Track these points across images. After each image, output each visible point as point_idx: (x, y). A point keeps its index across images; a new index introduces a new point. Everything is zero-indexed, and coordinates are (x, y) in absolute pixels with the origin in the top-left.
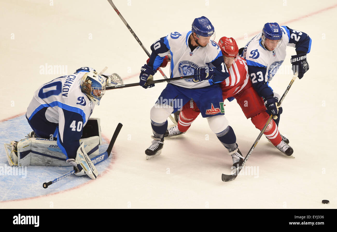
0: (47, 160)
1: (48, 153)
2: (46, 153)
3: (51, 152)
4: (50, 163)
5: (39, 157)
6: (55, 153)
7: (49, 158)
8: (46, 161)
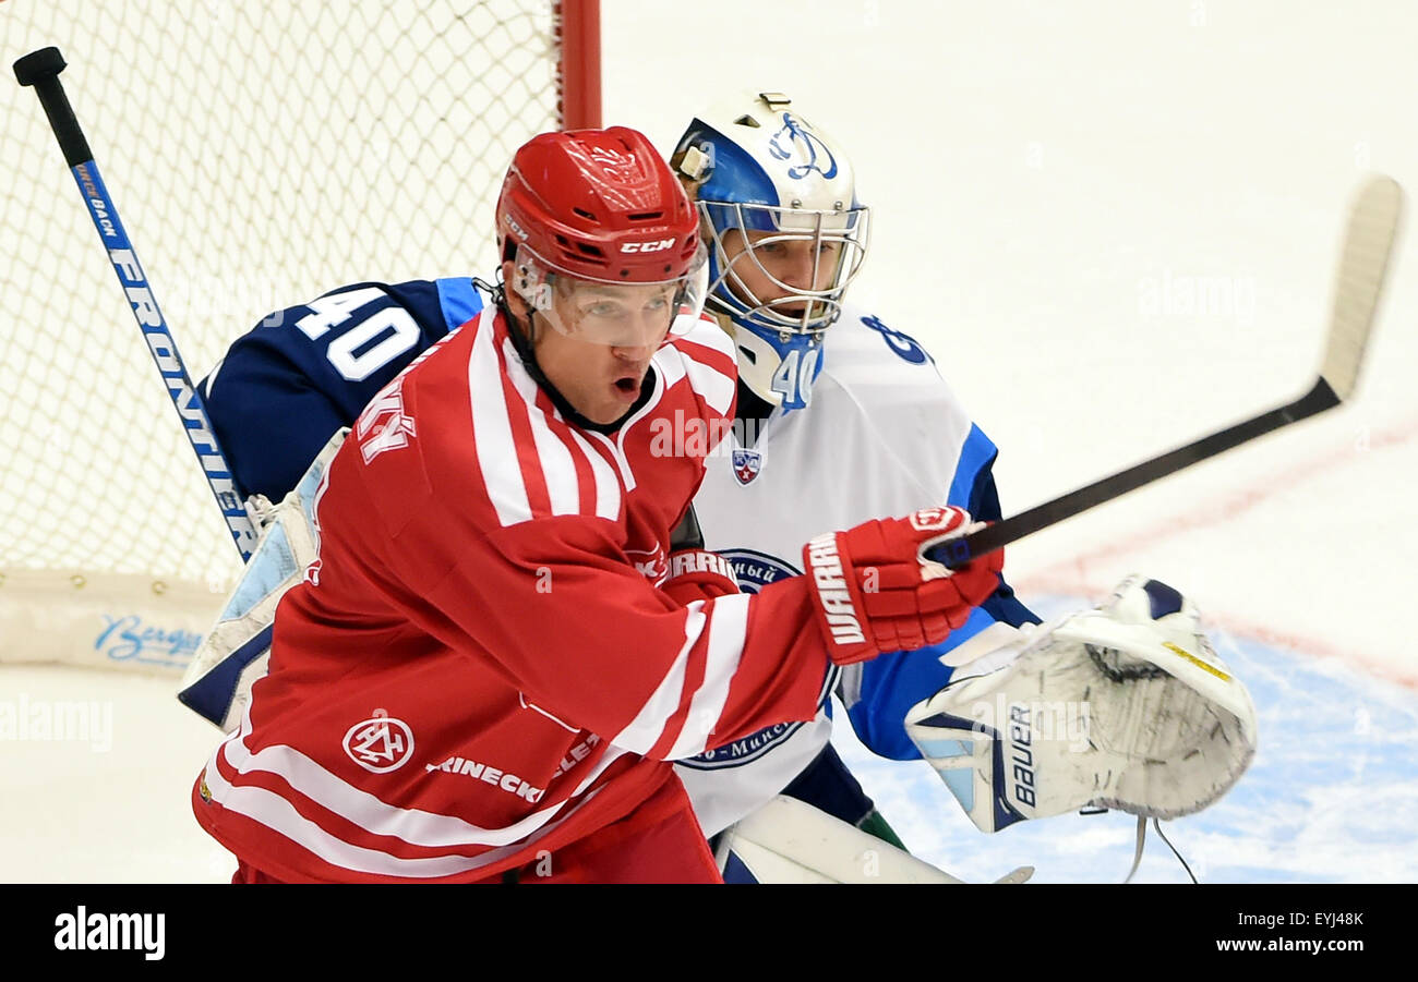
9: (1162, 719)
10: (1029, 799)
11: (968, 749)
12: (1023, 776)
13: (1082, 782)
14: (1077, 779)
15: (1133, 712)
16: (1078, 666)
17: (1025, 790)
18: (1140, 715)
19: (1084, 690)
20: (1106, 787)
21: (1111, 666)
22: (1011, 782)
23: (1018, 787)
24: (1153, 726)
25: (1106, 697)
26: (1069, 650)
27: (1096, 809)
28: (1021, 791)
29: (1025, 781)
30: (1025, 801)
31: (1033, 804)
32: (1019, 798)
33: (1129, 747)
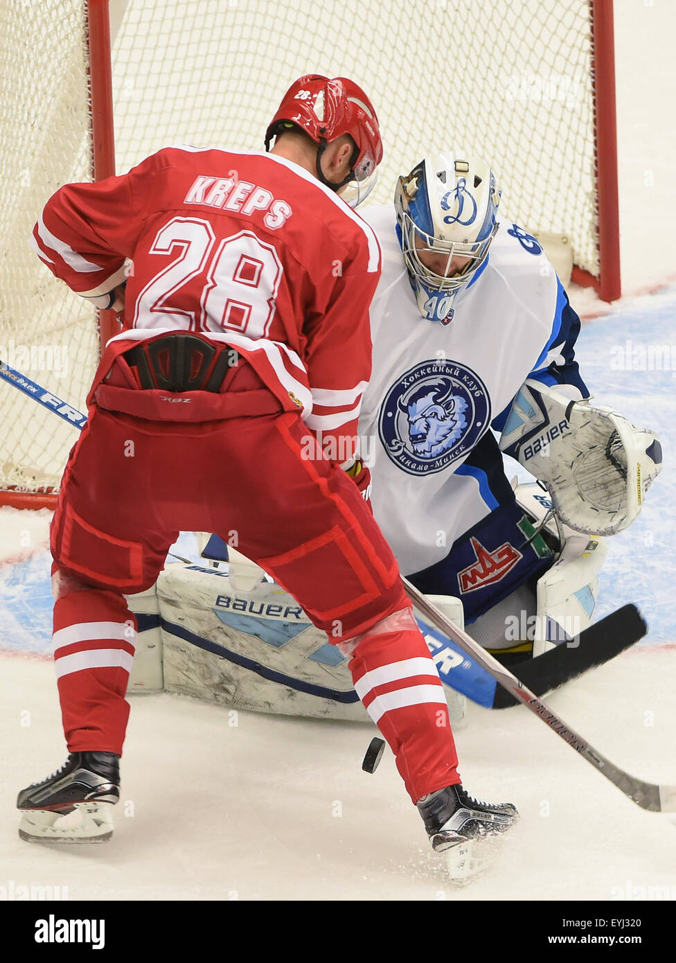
0: (219, 672)
1: (221, 641)
2: (215, 637)
3: (230, 631)
4: (231, 688)
5: (189, 656)
6: (243, 642)
7: (227, 665)
8: (216, 680)
9: (602, 487)
10: (528, 456)
11: (532, 415)
12: (537, 446)
13: (553, 473)
14: (552, 469)
15: (598, 472)
16: (603, 435)
17: (531, 451)
18: (598, 476)
19: (594, 445)
20: (557, 483)
21: (612, 449)
22: (530, 442)
23: (530, 447)
24: (597, 485)
25: (597, 457)
26: (607, 426)
27: (544, 486)
28: (529, 450)
29: (535, 448)
30: (526, 454)
31: (527, 459)
32: (525, 451)
33: (580, 481)
